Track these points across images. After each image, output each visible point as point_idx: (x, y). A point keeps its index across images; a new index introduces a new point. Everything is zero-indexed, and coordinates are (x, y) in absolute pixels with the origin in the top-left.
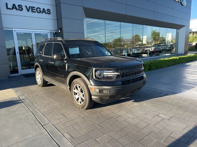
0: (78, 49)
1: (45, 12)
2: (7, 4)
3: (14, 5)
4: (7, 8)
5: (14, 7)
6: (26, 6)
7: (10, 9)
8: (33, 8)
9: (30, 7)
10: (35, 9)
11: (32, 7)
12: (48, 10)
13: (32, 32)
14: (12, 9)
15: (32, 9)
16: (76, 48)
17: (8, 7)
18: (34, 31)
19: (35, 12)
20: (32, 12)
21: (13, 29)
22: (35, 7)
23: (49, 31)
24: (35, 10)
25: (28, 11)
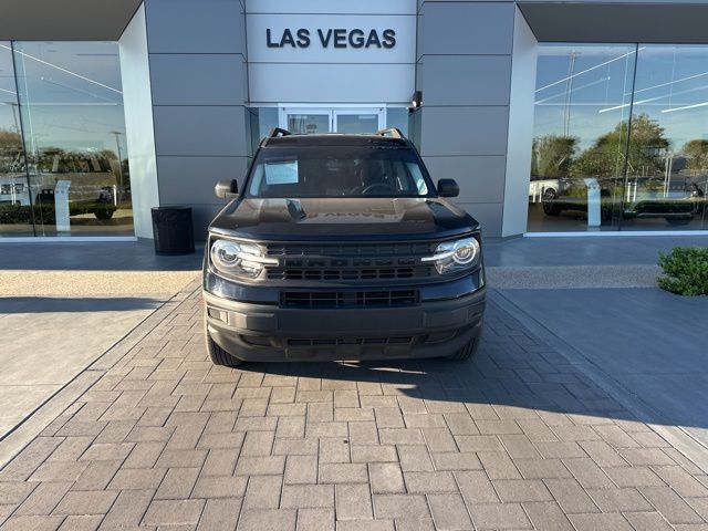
0: (295, 167)
1: (377, 42)
2: (268, 31)
3: (287, 32)
4: (270, 45)
5: (288, 38)
6: (319, 31)
7: (276, 45)
8: (339, 35)
9: (330, 31)
10: (347, 35)
11: (337, 31)
12: (389, 34)
13: (329, 113)
14: (282, 45)
15: (337, 38)
16: (288, 165)
17: (272, 42)
18: (337, 109)
19: (345, 46)
20: (336, 45)
21: (280, 105)
22: (344, 31)
23: (384, 106)
24: (344, 38)
25: (325, 44)
